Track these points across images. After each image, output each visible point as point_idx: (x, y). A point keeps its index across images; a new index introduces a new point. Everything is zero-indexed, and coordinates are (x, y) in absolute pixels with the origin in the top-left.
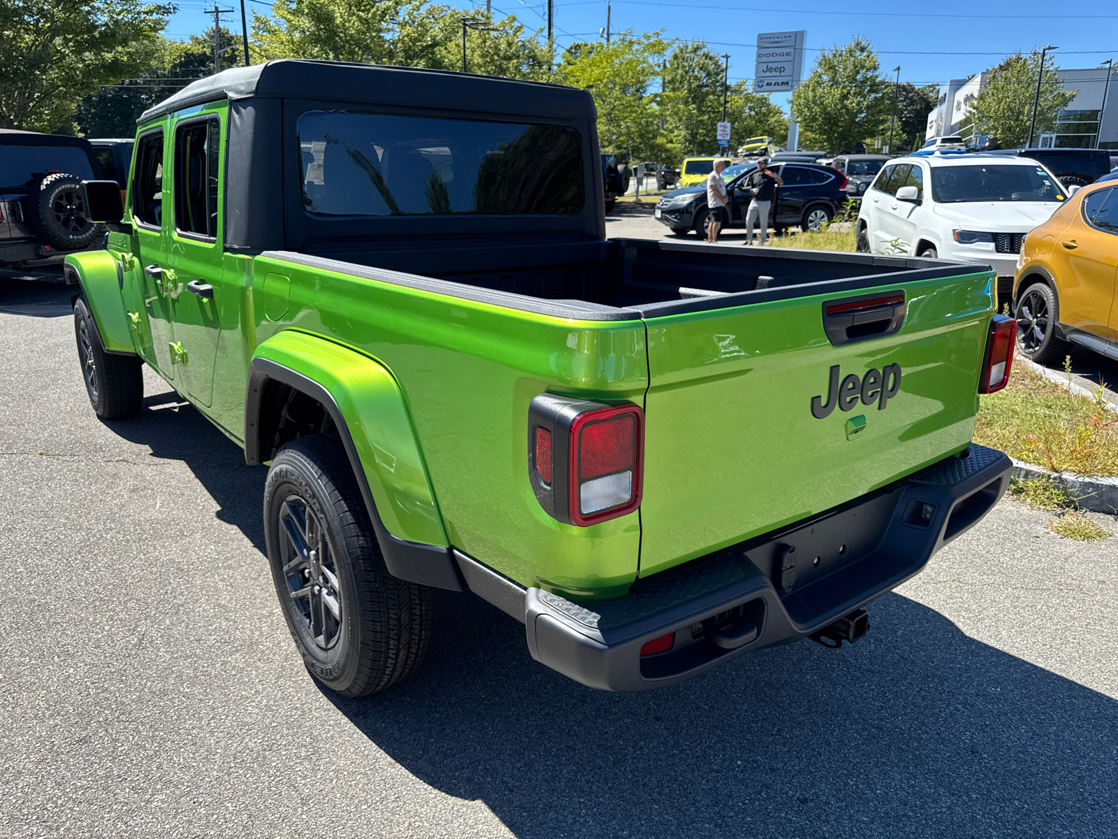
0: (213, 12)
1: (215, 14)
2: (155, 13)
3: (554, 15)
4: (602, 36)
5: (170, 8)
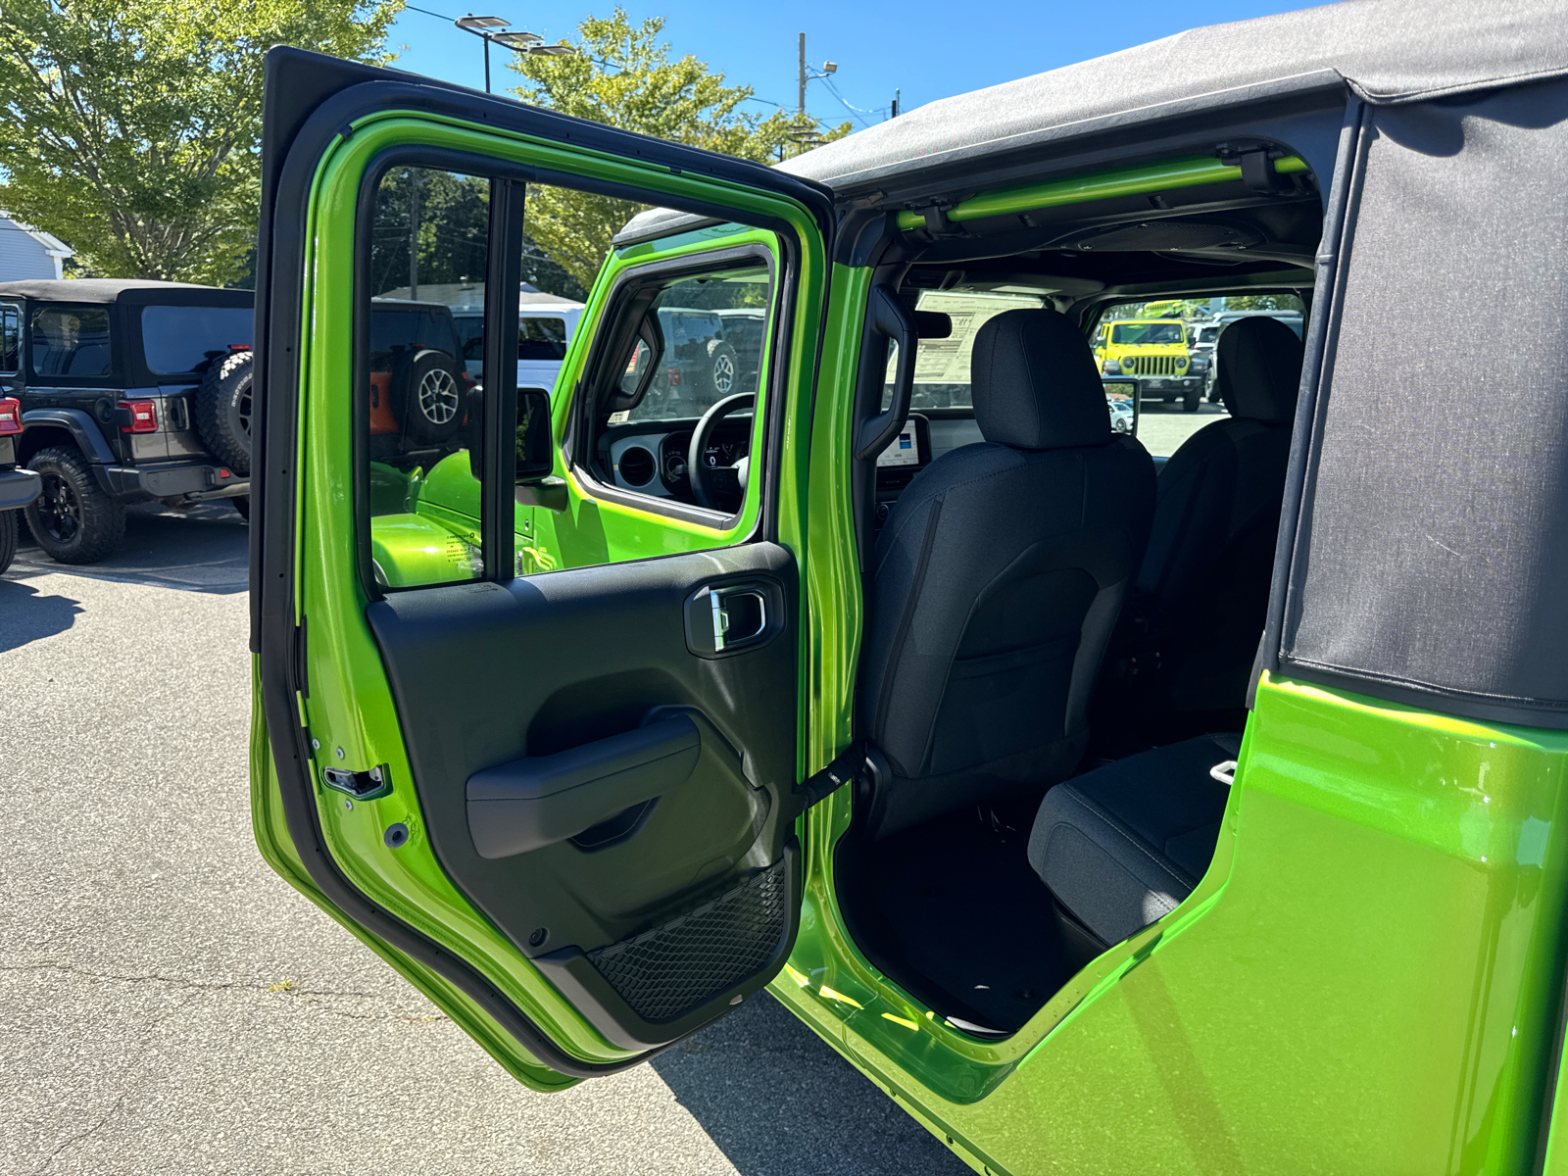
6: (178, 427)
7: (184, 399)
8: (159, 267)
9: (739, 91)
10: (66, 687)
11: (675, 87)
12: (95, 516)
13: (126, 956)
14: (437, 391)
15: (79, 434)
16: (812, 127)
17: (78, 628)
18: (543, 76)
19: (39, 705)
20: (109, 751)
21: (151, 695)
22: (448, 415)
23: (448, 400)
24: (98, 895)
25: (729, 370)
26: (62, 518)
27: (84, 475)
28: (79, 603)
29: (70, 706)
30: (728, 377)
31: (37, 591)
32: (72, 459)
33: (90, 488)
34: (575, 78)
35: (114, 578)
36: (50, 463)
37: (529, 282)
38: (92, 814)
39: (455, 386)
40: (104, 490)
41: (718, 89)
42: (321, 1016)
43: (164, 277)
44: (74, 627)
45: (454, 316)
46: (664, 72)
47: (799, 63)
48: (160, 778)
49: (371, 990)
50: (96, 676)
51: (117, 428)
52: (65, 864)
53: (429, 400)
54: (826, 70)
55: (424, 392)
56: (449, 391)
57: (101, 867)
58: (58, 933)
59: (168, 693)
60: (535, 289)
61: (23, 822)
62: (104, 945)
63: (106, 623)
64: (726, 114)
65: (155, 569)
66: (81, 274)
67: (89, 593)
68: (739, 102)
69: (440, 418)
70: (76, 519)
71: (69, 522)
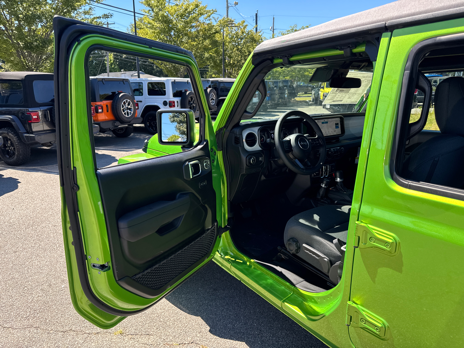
0: (106, 24)
1: (107, 25)
2: (102, 18)
3: (258, 20)
4: (271, 30)
5: (109, 15)
6: (46, 120)
7: (48, 111)
8: (33, 68)
9: (213, 11)
10: (19, 211)
11: (192, 9)
12: (21, 150)
13: (58, 321)
14: (127, 107)
15: (14, 124)
16: (232, 22)
17: (19, 189)
18: (151, 6)
19: (10, 218)
20: (37, 236)
21: (48, 213)
22: (130, 114)
23: (130, 109)
24: (44, 295)
25: (214, 98)
26: (9, 151)
27: (16, 137)
28: (18, 180)
29: (21, 218)
30: (214, 100)
31: (4, 176)
32: (12, 131)
33: (18, 141)
34: (161, 6)
35: (28, 171)
36: (4, 133)
37: (142, 71)
38: (36, 261)
39: (132, 104)
40: (23, 141)
41: (206, 10)
42: (136, 345)
43: (34, 71)
44: (18, 189)
45: (131, 82)
46: (188, 5)
47: (226, 2)
48: (57, 246)
49: (152, 332)
50: (28, 207)
51: (26, 121)
52: (29, 282)
53: (124, 109)
54: (235, 4)
55: (123, 107)
56: (131, 106)
57: (43, 283)
58: (32, 312)
59: (54, 212)
60: (144, 73)
61: (12, 265)
62: (50, 317)
63: (28, 187)
64: (208, 18)
65: (41, 167)
66: (4, 71)
67: (21, 176)
68: (212, 14)
69: (128, 115)
70: (14, 151)
71: (12, 152)
